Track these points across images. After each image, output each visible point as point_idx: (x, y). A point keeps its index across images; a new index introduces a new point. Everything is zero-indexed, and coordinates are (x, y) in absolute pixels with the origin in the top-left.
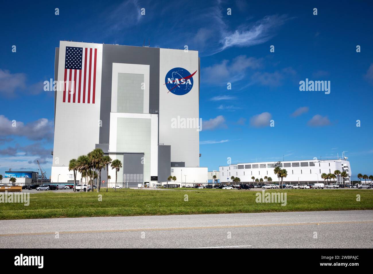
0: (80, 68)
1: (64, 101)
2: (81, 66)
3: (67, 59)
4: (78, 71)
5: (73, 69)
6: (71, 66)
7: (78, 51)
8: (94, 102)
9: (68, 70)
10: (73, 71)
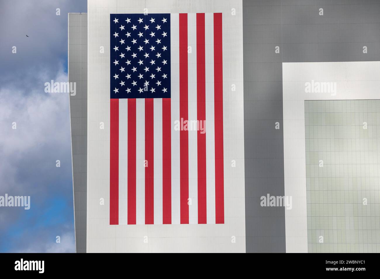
0: (165, 90)
1: (114, 220)
2: (167, 83)
3: (116, 63)
4: (158, 103)
5: (141, 96)
6: (131, 86)
7: (153, 28)
8: (220, 219)
9: (123, 103)
10: (140, 103)
